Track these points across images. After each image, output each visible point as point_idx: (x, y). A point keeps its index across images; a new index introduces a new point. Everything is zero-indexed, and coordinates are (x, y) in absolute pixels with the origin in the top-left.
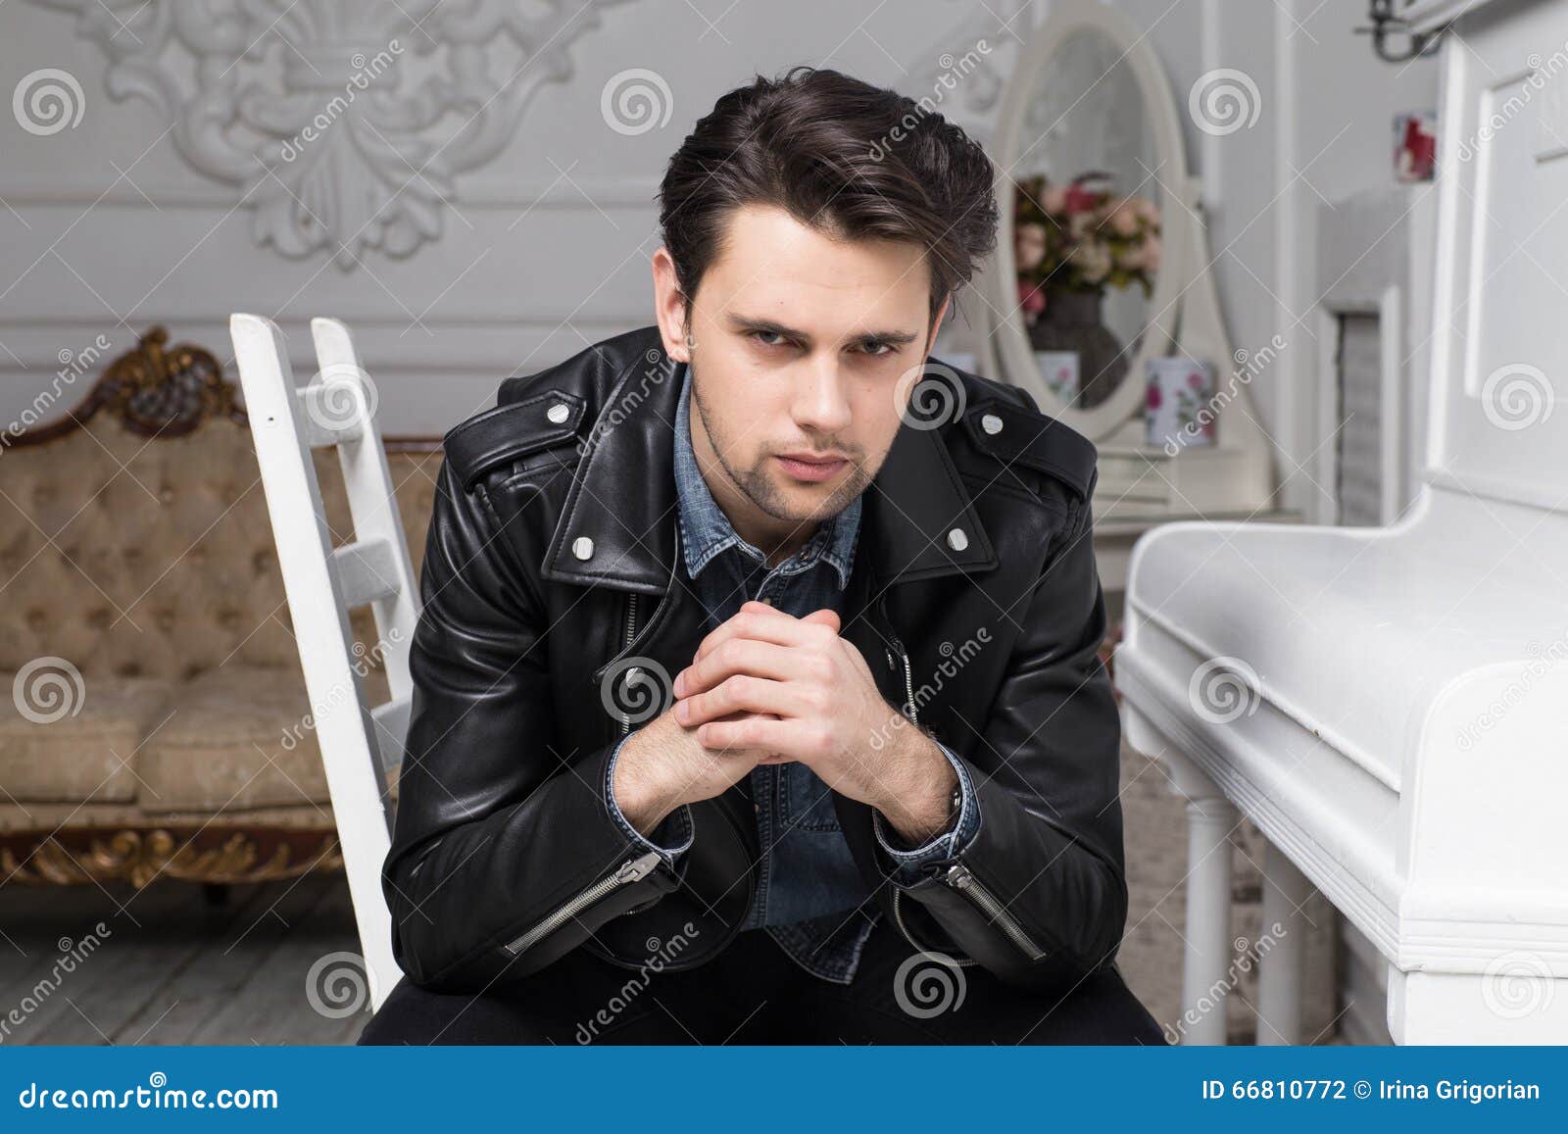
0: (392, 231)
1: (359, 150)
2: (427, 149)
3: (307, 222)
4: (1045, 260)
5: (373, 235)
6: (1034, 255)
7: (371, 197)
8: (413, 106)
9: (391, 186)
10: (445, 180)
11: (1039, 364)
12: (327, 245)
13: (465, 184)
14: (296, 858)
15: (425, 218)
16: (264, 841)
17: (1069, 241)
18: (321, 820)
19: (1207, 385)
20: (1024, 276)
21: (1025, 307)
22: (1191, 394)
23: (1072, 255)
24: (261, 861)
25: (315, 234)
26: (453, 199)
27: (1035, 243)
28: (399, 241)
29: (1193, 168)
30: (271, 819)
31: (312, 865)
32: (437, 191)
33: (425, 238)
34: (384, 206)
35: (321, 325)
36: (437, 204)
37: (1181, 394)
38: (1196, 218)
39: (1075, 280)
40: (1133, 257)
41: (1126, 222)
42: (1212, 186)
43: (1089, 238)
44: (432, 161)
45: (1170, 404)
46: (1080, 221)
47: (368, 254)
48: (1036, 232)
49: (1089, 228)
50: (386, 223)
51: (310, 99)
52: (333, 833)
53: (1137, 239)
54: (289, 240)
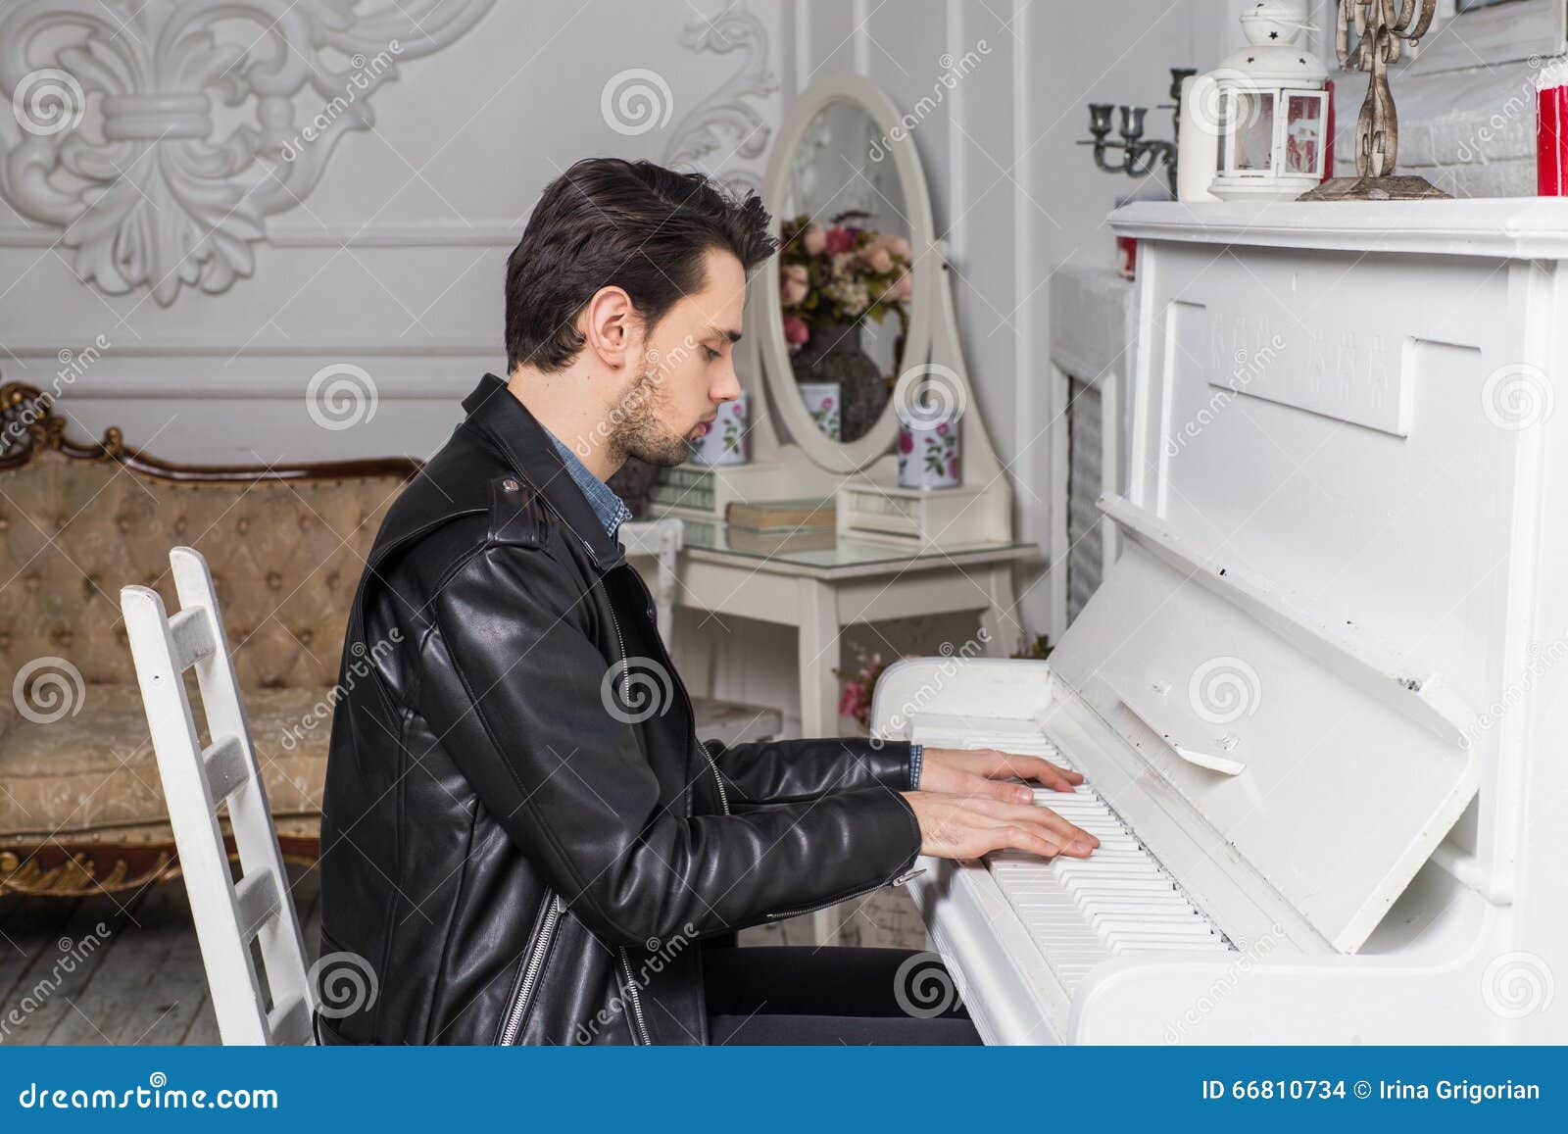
0: (206, 269)
1: (174, 193)
2: (238, 193)
3: (127, 261)
4: (808, 297)
5: (190, 274)
6: (799, 293)
7: (187, 238)
8: (224, 154)
9: (205, 227)
10: (256, 223)
11: (802, 393)
12: (146, 282)
13: (273, 223)
14: (132, 872)
15: (239, 259)
16: (102, 858)
17: (830, 278)
18: (156, 837)
19: (953, 432)
20: (788, 312)
21: (790, 337)
22: (939, 441)
23: (833, 291)
24: (100, 876)
25: (135, 272)
26: (264, 239)
27: (800, 282)
28: (214, 279)
29: (940, 231)
30: (108, 838)
31: (147, 878)
32: (248, 232)
33: (238, 275)
34: (200, 244)
35: (177, 557)
36: (250, 243)
37: (929, 441)
38: (944, 275)
39: (837, 314)
40: (889, 292)
41: (882, 261)
42: (958, 246)
43: (849, 277)
44: (243, 205)
45: (920, 449)
46: (840, 261)
47: (185, 289)
48: (801, 272)
49: (848, 267)
50: (201, 262)
51: (129, 146)
52: (171, 850)
53: (894, 275)
54: (110, 278)
